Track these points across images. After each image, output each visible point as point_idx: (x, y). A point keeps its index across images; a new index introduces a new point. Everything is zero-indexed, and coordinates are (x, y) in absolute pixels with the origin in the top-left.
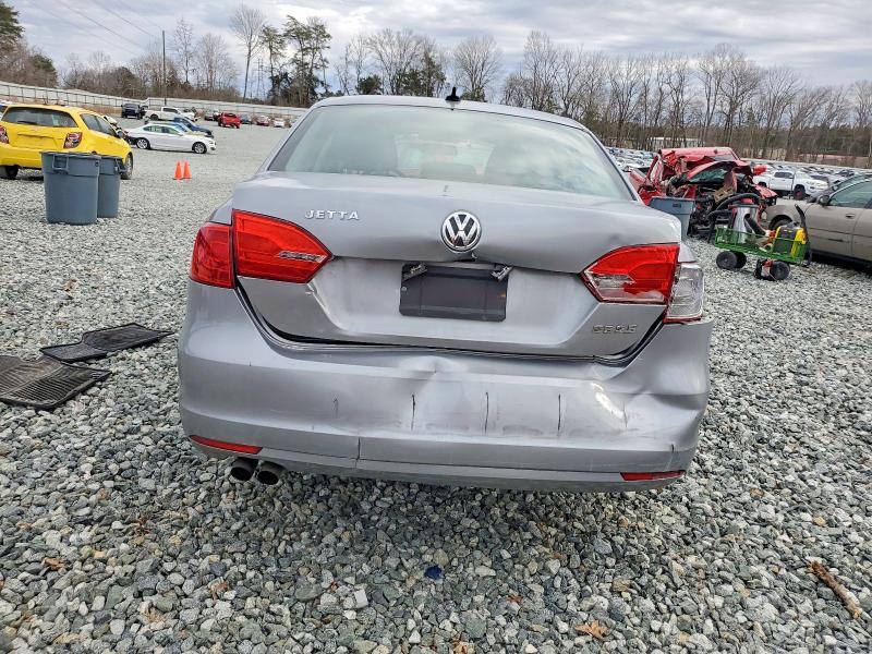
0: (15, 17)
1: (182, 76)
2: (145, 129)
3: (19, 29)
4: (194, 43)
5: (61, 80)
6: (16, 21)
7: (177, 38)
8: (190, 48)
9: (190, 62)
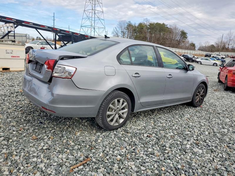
0: (186, 34)
1: (227, 46)
2: (201, 59)
3: (187, 37)
4: (233, 37)
5: (196, 49)
6: (187, 35)
7: (228, 36)
8: (231, 38)
9: (230, 42)
